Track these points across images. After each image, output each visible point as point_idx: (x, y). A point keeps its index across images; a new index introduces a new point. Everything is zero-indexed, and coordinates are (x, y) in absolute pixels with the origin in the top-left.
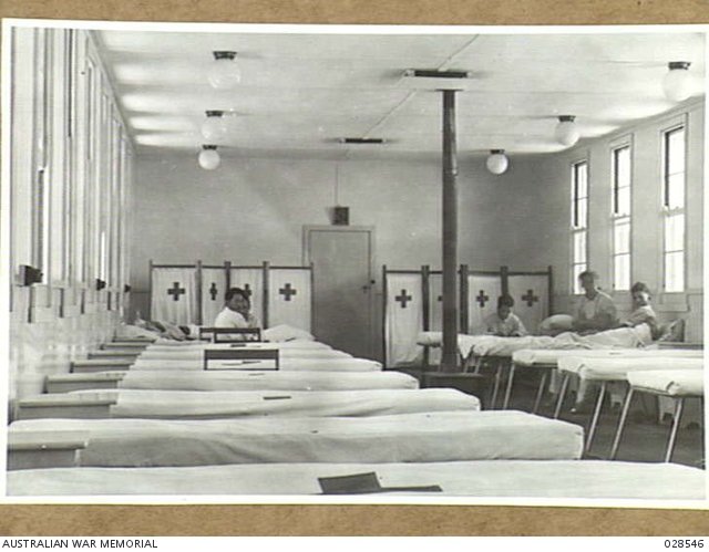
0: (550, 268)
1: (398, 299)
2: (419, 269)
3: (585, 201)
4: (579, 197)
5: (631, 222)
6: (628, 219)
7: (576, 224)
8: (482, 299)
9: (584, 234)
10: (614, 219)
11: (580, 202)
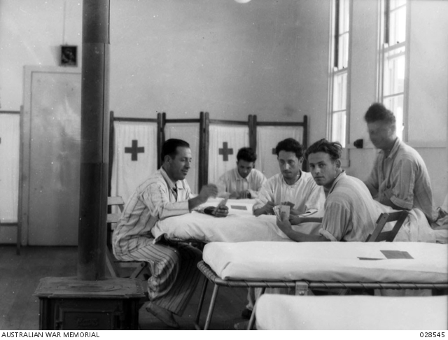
0: (306, 117)
1: (127, 150)
2: (155, 117)
3: (347, 36)
4: (341, 31)
5: (408, 53)
6: (403, 49)
7: (336, 64)
8: (225, 152)
9: (345, 75)
10: (384, 51)
11: (341, 39)
